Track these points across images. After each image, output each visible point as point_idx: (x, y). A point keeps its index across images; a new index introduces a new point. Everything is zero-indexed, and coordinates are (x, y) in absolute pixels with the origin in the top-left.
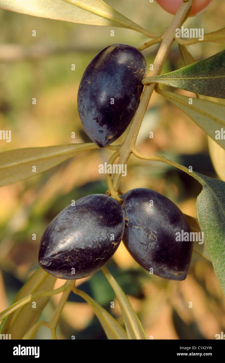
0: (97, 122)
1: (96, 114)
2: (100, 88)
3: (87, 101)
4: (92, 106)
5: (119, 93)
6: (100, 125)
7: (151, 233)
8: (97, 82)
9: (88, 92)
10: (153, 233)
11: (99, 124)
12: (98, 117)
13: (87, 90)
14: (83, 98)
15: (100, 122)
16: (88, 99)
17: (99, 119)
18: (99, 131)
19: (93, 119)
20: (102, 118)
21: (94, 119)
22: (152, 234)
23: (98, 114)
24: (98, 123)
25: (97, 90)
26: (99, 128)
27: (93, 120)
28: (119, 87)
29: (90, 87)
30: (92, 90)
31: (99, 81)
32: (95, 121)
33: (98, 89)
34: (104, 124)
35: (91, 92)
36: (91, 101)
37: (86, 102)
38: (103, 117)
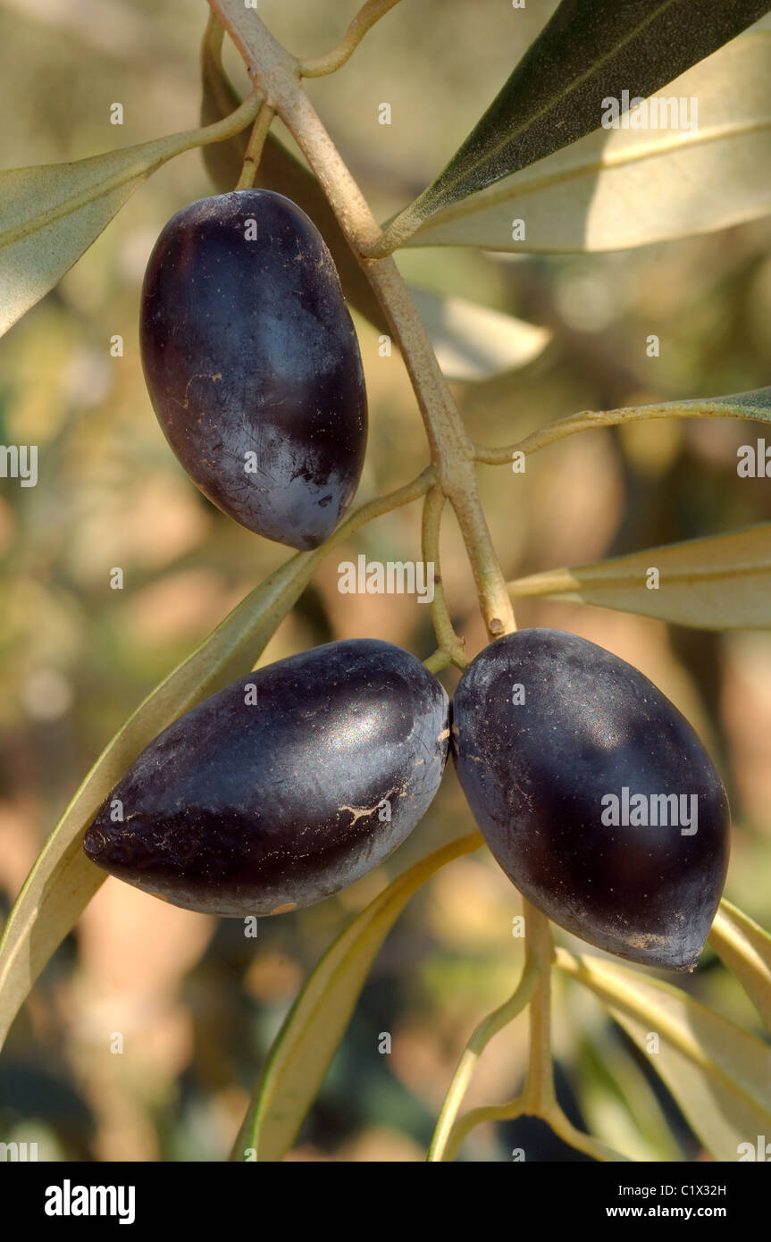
0: (308, 478)
1: (297, 457)
2: (268, 375)
3: (245, 434)
4: (273, 441)
5: (326, 351)
6: (318, 483)
7: (513, 783)
8: (247, 361)
9: (231, 408)
10: (519, 782)
11: (314, 482)
12: (305, 465)
13: (227, 402)
14: (224, 435)
15: (315, 473)
16: (247, 427)
17: (308, 467)
18: (320, 502)
19: (290, 478)
20: (319, 457)
21: (295, 476)
22: (516, 785)
23: (302, 455)
24: (311, 480)
25: (263, 385)
26: (318, 492)
27: (291, 481)
28: (319, 336)
29: (232, 388)
30: (244, 394)
31: (251, 352)
32: (300, 479)
33: (264, 380)
34: (329, 472)
35: (243, 401)
36: (261, 430)
37: (245, 439)
38: (319, 452)
